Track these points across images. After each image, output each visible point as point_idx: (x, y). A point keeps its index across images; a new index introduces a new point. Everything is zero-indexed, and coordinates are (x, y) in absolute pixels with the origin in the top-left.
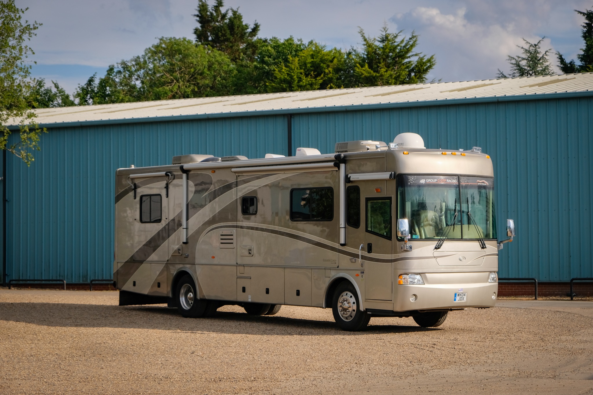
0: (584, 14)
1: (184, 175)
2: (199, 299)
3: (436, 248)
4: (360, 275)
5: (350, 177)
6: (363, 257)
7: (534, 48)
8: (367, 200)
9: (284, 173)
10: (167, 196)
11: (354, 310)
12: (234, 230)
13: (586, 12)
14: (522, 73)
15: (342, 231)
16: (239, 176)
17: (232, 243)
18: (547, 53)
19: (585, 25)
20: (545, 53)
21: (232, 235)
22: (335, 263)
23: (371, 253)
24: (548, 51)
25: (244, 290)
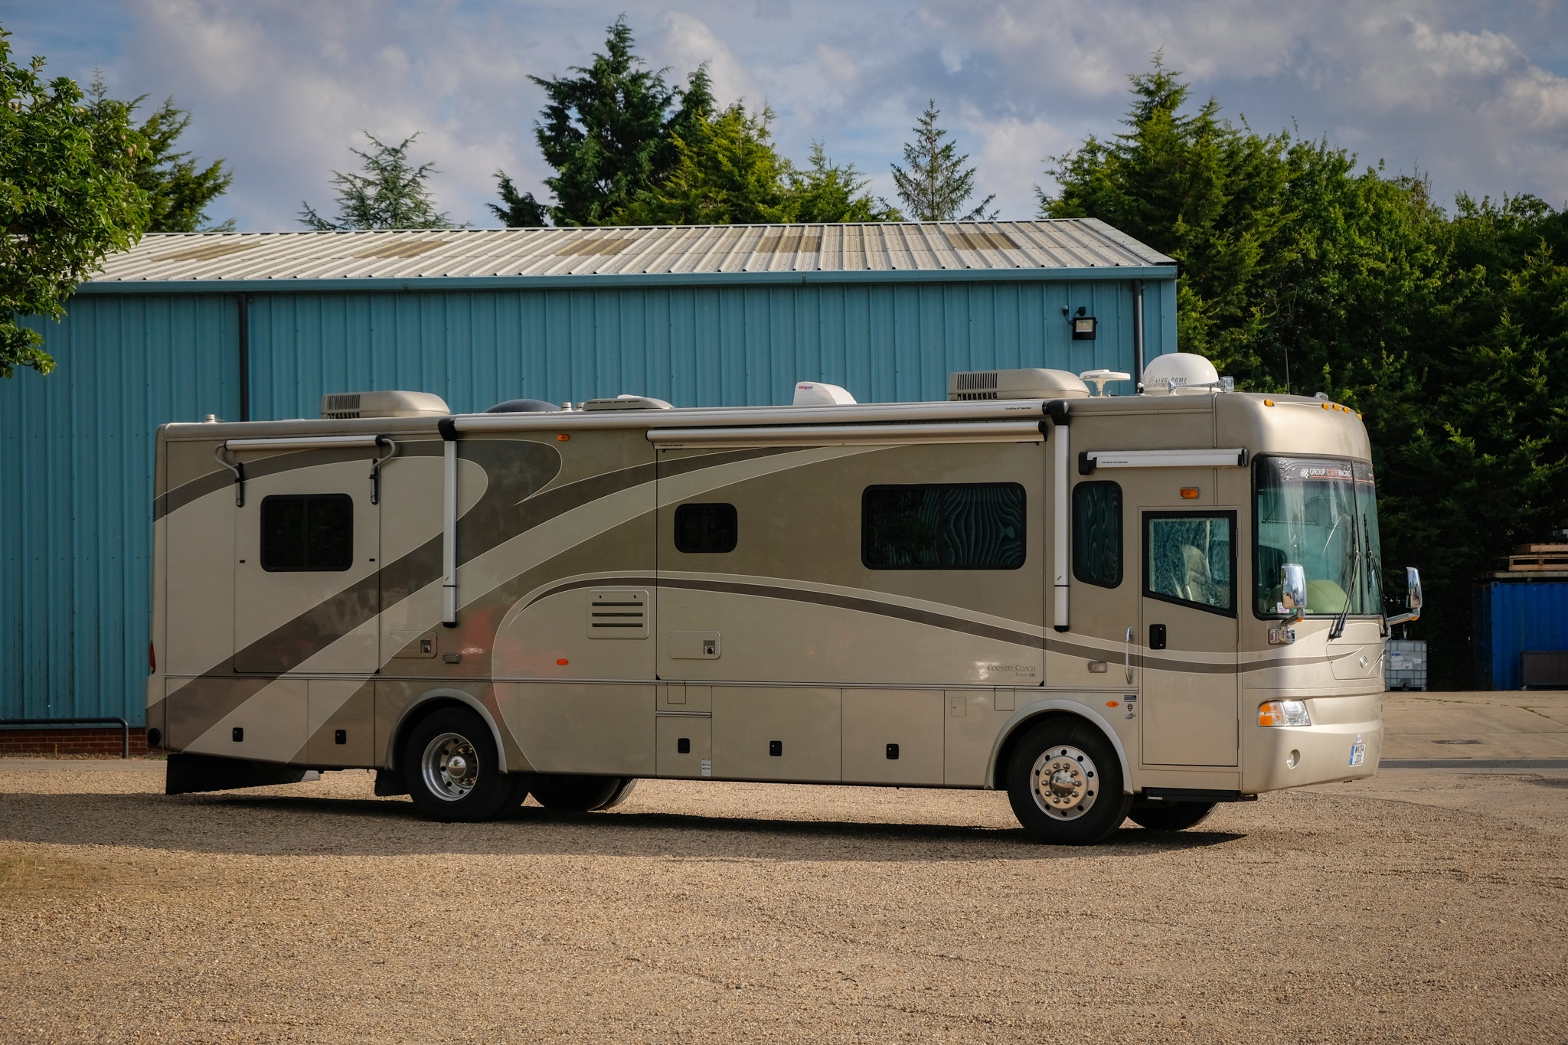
0: (549, 85)
1: (450, 447)
2: (506, 772)
3: (1331, 637)
4: (1123, 704)
5: (1095, 459)
6: (1137, 661)
7: (392, 158)
8: (1147, 516)
9: (843, 446)
10: (376, 499)
11: (1091, 793)
12: (647, 592)
13: (552, 81)
14: (363, 215)
15: (1061, 595)
16: (664, 450)
17: (641, 625)
18: (424, 173)
19: (548, 111)
20: (420, 172)
21: (641, 604)
22: (1033, 675)
23: (1164, 647)
24: (428, 167)
25: (684, 746)
